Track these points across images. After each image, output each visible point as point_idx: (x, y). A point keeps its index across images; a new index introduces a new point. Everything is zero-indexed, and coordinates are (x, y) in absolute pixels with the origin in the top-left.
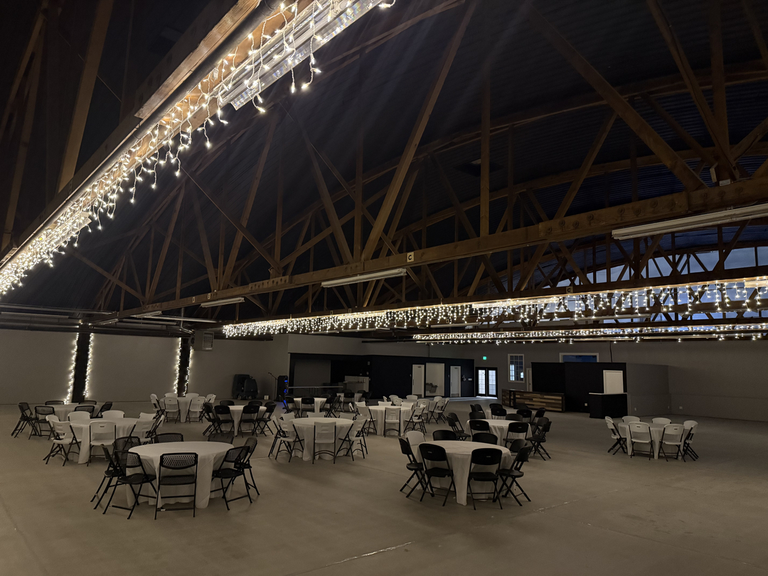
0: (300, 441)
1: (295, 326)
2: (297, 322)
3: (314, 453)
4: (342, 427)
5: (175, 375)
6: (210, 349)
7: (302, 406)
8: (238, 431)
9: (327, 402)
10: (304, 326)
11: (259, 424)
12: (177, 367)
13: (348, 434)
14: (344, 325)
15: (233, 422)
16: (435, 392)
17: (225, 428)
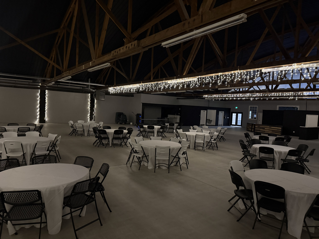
0: (146, 156)
1: (144, 88)
2: (145, 85)
3: (156, 164)
4: (173, 149)
5: (88, 111)
6: (104, 99)
7: (148, 130)
8: (112, 144)
9: (161, 128)
10: (149, 87)
11: (123, 140)
12: (89, 108)
13: (177, 154)
14: (171, 86)
15: (108, 138)
16: (211, 123)
17: (104, 142)
